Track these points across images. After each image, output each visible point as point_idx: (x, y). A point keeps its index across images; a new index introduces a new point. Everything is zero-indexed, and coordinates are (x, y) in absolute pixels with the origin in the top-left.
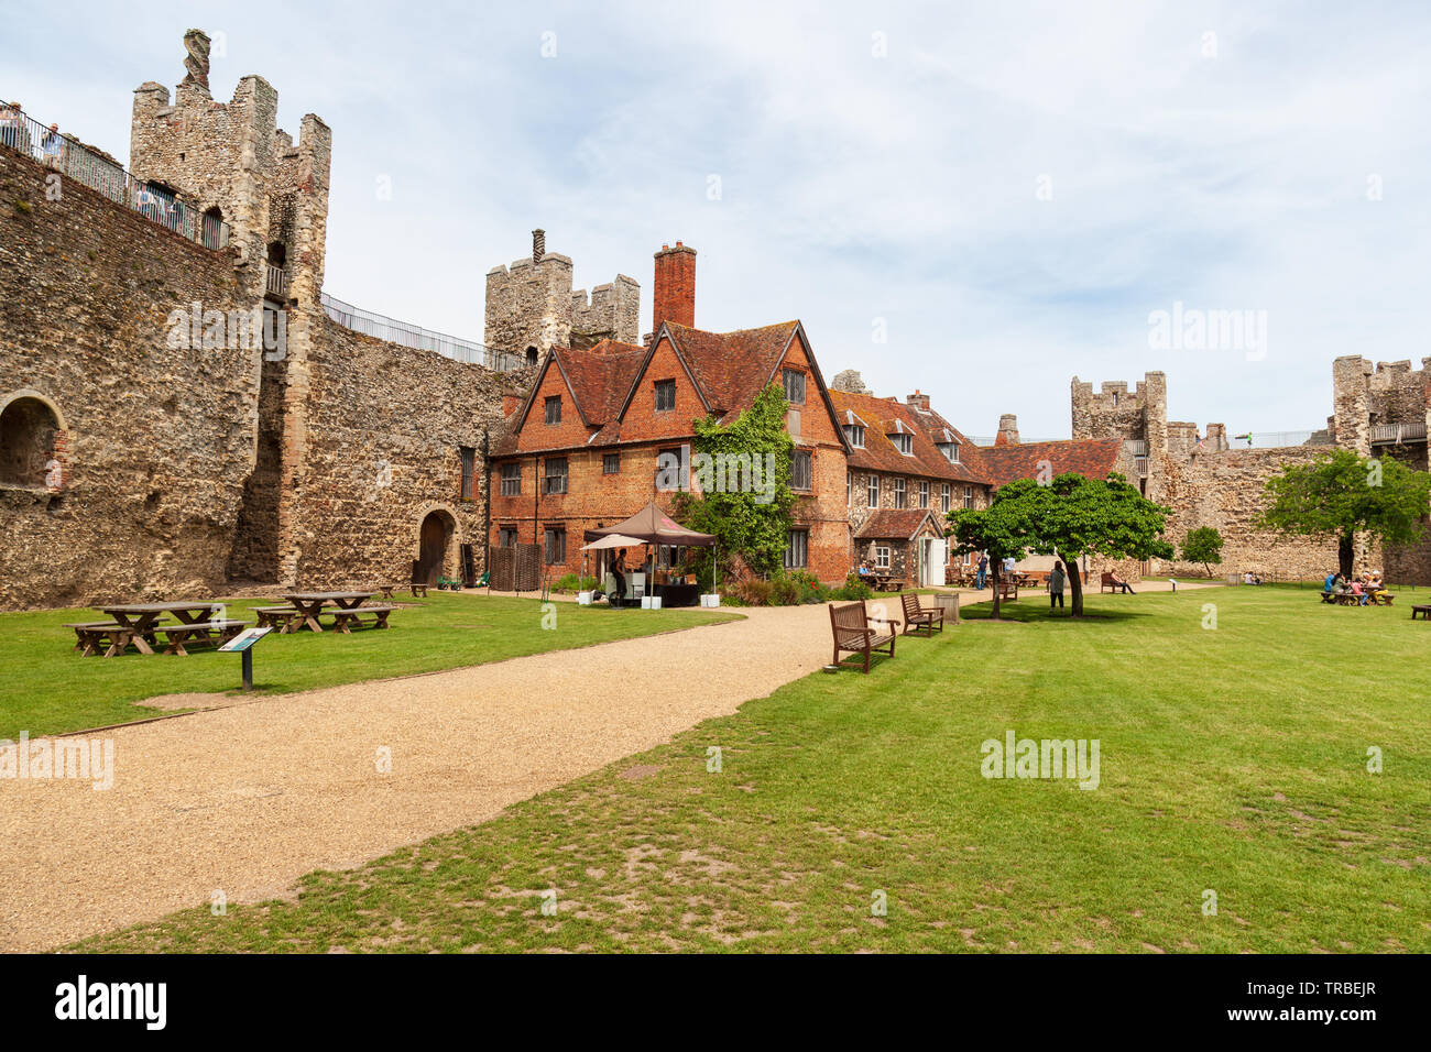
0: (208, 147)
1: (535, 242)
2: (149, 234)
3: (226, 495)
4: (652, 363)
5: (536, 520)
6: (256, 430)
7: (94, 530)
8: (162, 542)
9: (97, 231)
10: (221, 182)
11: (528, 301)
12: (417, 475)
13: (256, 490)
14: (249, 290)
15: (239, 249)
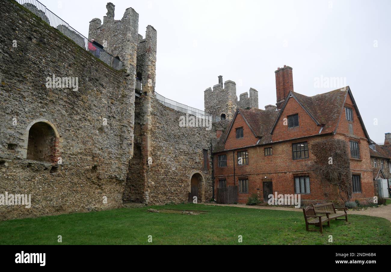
0: (114, 36)
1: (219, 80)
2: (93, 60)
3: (123, 167)
4: (285, 109)
5: (234, 176)
6: (133, 141)
7: (70, 182)
8: (98, 187)
9: (73, 56)
10: (119, 47)
11: (220, 98)
12: (189, 160)
13: (132, 166)
14: (130, 86)
15: (126, 70)
